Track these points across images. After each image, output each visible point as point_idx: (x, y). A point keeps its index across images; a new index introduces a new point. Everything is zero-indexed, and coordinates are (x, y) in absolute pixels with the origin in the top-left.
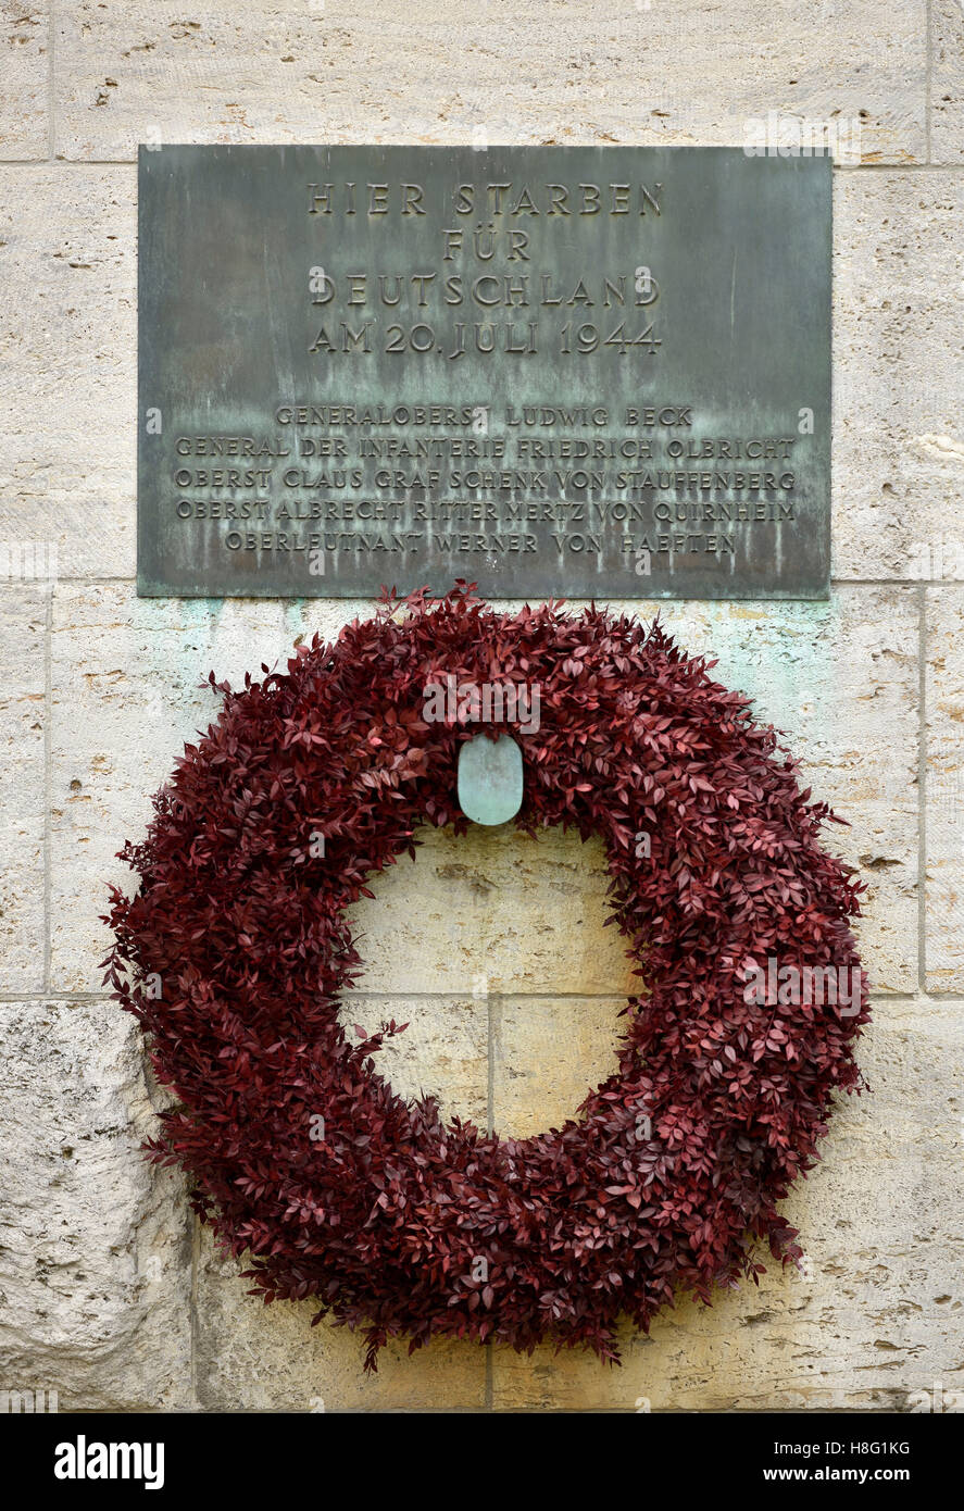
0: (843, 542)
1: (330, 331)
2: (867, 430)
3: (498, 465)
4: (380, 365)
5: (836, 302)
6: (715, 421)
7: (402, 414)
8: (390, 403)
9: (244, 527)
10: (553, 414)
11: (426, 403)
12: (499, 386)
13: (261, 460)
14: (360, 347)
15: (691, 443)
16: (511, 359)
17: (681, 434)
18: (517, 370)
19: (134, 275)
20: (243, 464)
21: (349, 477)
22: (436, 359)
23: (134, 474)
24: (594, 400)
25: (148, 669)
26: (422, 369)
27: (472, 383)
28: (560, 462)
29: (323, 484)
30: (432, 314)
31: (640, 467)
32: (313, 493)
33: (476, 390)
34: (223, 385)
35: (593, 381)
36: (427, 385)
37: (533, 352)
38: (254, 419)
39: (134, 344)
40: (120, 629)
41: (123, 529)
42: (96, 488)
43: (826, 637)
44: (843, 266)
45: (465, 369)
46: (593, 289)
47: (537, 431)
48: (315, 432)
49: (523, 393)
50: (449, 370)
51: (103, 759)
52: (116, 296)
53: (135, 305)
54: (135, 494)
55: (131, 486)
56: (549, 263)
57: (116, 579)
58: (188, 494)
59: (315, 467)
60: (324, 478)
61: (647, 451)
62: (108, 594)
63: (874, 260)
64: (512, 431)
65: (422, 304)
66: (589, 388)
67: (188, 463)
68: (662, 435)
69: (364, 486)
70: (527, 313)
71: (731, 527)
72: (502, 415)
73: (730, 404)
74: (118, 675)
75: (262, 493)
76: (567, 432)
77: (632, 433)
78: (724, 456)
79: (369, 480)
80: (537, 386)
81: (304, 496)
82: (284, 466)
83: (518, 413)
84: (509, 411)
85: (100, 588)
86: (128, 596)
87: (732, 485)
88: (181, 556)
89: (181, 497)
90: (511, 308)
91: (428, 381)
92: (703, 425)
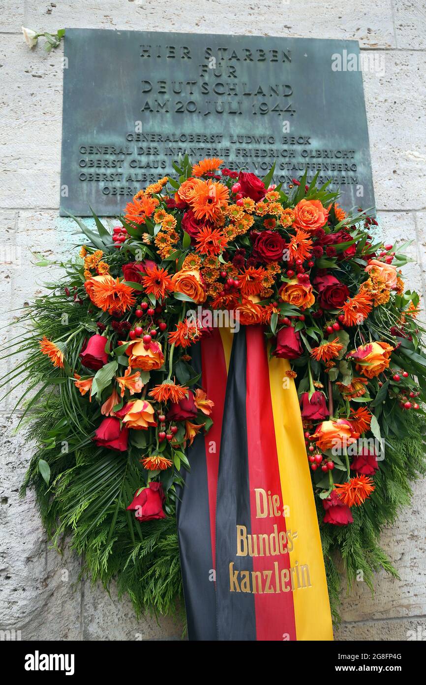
0: (379, 194)
1: (150, 103)
2: (383, 149)
3: (227, 159)
4: (173, 118)
5: (366, 99)
6: (321, 143)
7: (183, 137)
8: (178, 133)
9: (110, 185)
10: (250, 139)
11: (194, 133)
12: (227, 127)
13: (120, 156)
14: (164, 110)
15: (311, 151)
16: (231, 117)
17: (308, 147)
18: (234, 121)
19: (62, 80)
20: (111, 158)
21: (160, 164)
22: (198, 116)
23: (59, 163)
24: (268, 133)
25: (64, 249)
26: (192, 122)
27: (213, 126)
28: (255, 159)
29: (148, 166)
30: (197, 97)
31: (290, 161)
32: (143, 171)
33: (216, 128)
34: (102, 125)
35: (267, 126)
36: (194, 125)
37: (241, 113)
38: (117, 140)
39: (61, 109)
40: (51, 231)
41: (54, 186)
42: (41, 168)
43: (376, 234)
44: (367, 86)
45: (211, 120)
46: (265, 90)
47: (244, 146)
48: (145, 145)
49: (237, 130)
50: (204, 120)
51: (41, 292)
52: (53, 89)
53: (62, 92)
54: (60, 171)
55: (58, 168)
56: (245, 79)
57: (50, 209)
58: (85, 170)
59: (144, 159)
60: (148, 163)
61: (292, 154)
62: (46, 215)
63: (379, 84)
64: (232, 145)
65: (191, 93)
66: (266, 128)
67: (87, 158)
68: (299, 148)
69: (167, 167)
70: (237, 98)
71: (331, 186)
72: (228, 138)
73: (327, 136)
74: (50, 252)
75: (120, 170)
76: (257, 146)
77: (285, 147)
78: (327, 156)
79: (170, 166)
80: (243, 127)
81: (140, 172)
82: (130, 158)
83: (235, 139)
84: (231, 136)
85: (42, 213)
86: (55, 216)
87: (330, 169)
88: (81, 198)
89: (81, 172)
90: (230, 96)
91: (195, 125)
92: (315, 144)
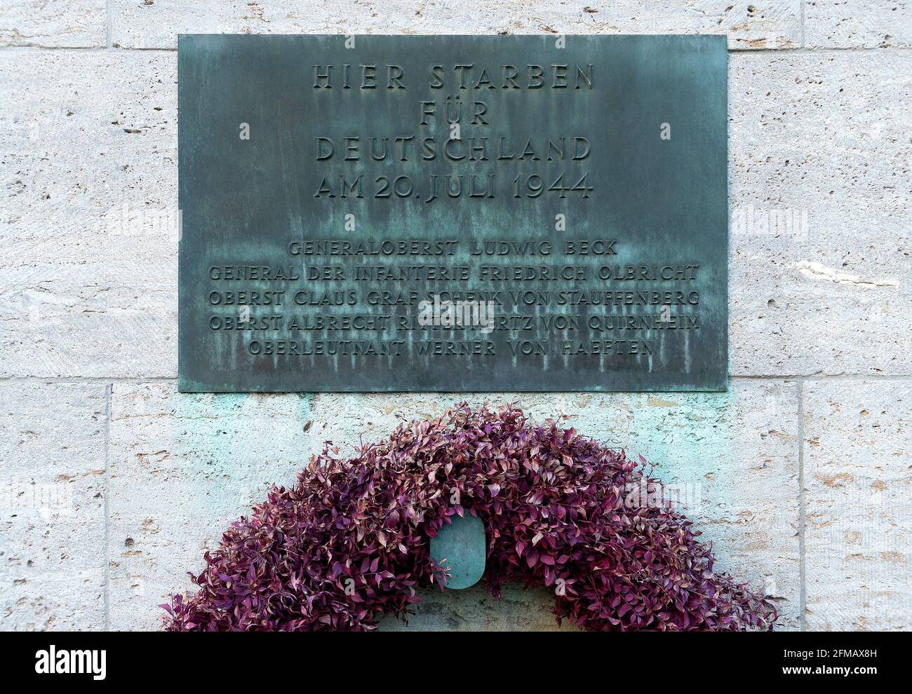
0: (737, 346)
1: (331, 181)
2: (755, 257)
3: (465, 286)
4: (371, 208)
5: (730, 158)
6: (636, 251)
7: (388, 247)
8: (378, 238)
9: (262, 337)
10: (506, 246)
11: (407, 238)
12: (465, 224)
13: (277, 283)
14: (355, 194)
15: (618, 268)
16: (474, 202)
17: (612, 261)
18: (479, 212)
19: (176, 138)
20: (263, 286)
21: (346, 296)
22: (415, 204)
23: (176, 295)
24: (540, 234)
25: (187, 449)
26: (404, 215)
27: (443, 223)
28: (513, 284)
29: (325, 301)
30: (411, 167)
31: (576, 287)
32: (317, 310)
33: (446, 227)
34: (246, 225)
35: (539, 220)
36: (407, 222)
37: (491, 197)
38: (271, 252)
39: (176, 193)
40: (165, 418)
41: (168, 339)
42: (146, 306)
43: (723, 421)
44: (735, 129)
45: (437, 211)
46: (539, 146)
47: (495, 259)
48: (319, 261)
49: (484, 230)
50: (424, 213)
51: (151, 521)
52: (161, 155)
53: (176, 162)
54: (176, 310)
55: (174, 305)
56: (504, 127)
57: (163, 378)
58: (218, 310)
59: (318, 288)
60: (325, 298)
61: (582, 274)
62: (155, 390)
63: (760, 124)
64: (474, 258)
65: (404, 160)
66: (536, 226)
67: (221, 287)
68: (595, 262)
69: (359, 303)
70: (486, 167)
71: (648, 334)
72: (467, 247)
73: (648, 238)
74: (164, 455)
75: (277, 309)
76: (518, 260)
77: (570, 260)
78: (644, 277)
79: (363, 300)
80: (495, 224)
81: (312, 311)
82: (295, 287)
83: (480, 246)
84: (473, 243)
85: (150, 385)
86: (172, 392)
87: (649, 301)
88: (213, 360)
89: (213, 313)
90: (474, 162)
91: (409, 221)
92: (625, 254)
